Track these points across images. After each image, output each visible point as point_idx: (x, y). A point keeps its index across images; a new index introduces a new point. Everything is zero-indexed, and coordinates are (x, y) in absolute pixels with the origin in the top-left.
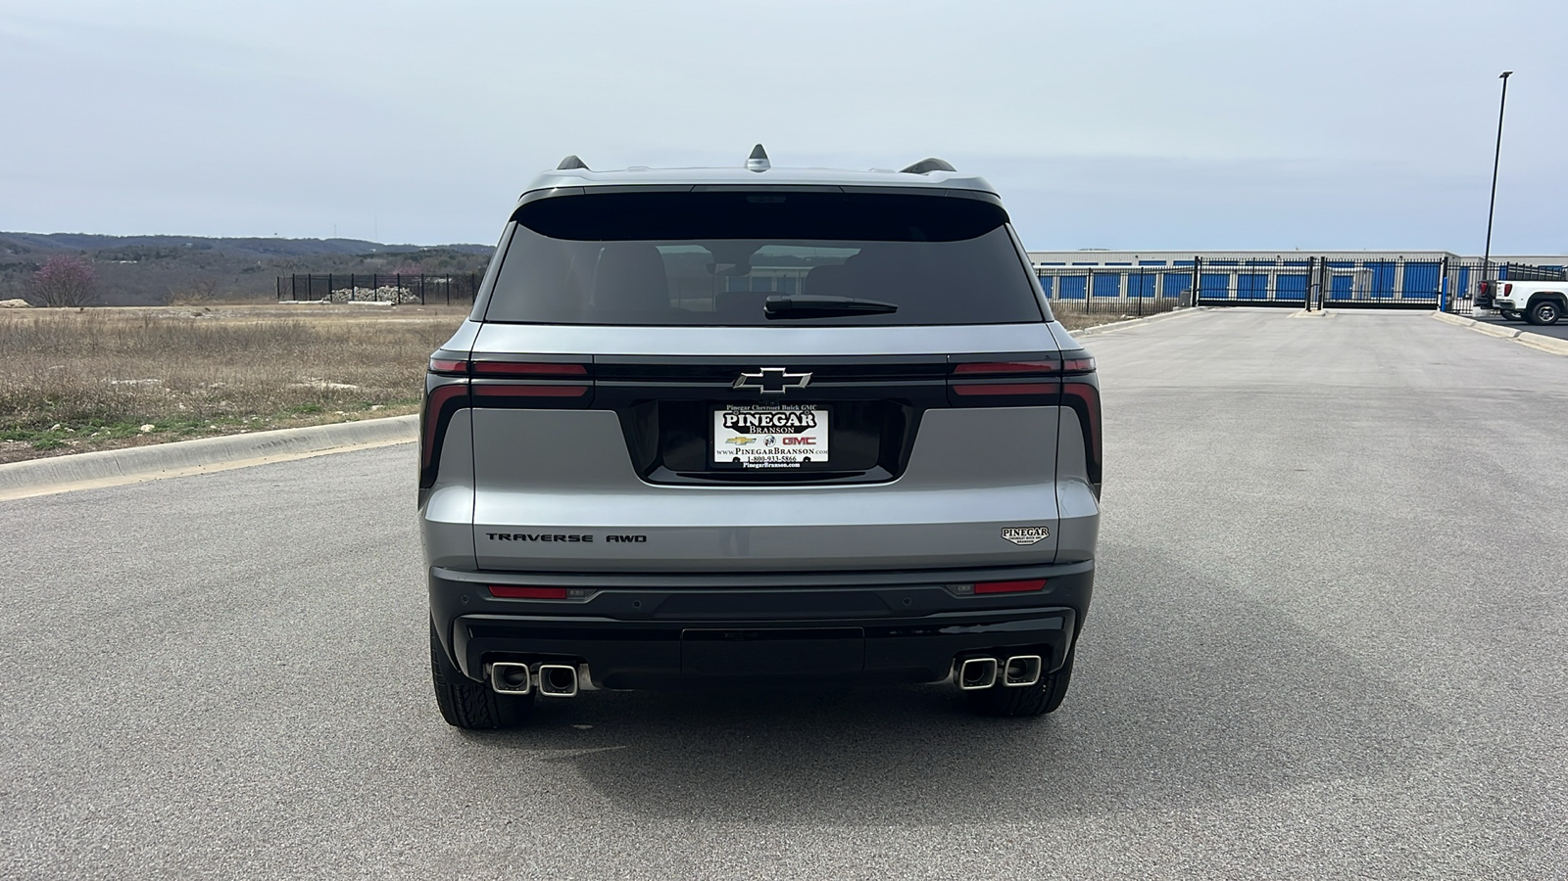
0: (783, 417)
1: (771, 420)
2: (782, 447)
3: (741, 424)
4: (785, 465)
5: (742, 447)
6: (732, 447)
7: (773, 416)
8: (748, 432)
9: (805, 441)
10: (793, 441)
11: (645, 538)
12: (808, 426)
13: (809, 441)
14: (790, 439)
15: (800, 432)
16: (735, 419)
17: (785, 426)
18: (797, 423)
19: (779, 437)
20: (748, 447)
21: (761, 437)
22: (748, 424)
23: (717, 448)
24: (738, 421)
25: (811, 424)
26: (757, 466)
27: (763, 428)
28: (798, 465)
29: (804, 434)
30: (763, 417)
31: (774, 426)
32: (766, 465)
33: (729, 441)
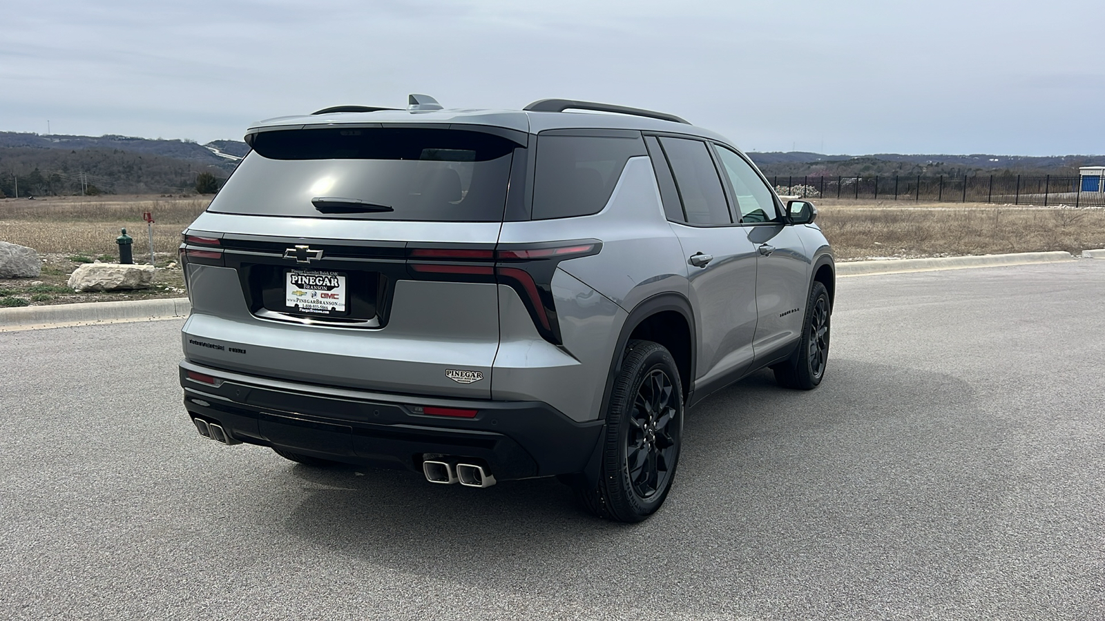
0: (321, 279)
1: (315, 281)
2: (321, 299)
3: (300, 282)
4: (321, 312)
5: (300, 298)
6: (295, 297)
7: (316, 278)
8: (303, 288)
9: (333, 296)
10: (326, 296)
11: (245, 351)
12: (335, 287)
13: (335, 296)
14: (324, 294)
15: (330, 290)
16: (296, 279)
17: (322, 285)
18: (329, 284)
19: (319, 292)
20: (303, 298)
21: (310, 292)
22: (303, 283)
23: (287, 298)
24: (298, 280)
25: (337, 285)
26: (307, 311)
27: (311, 285)
28: (328, 312)
29: (332, 292)
30: (311, 278)
31: (316, 285)
32: (311, 311)
33: (293, 293)
